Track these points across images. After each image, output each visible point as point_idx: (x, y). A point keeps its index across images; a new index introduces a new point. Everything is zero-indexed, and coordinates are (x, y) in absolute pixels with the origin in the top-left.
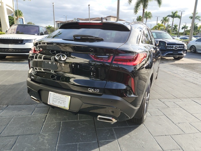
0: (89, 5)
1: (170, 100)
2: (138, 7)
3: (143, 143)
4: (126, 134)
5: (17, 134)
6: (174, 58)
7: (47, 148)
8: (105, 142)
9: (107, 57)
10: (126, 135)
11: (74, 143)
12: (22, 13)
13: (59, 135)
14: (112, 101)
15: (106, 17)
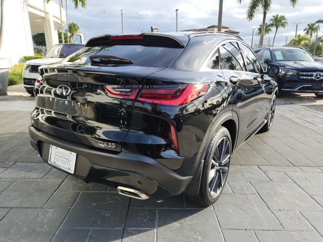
0: (177, 10)
1: (278, 168)
2: (255, 8)
3: (200, 239)
4: (175, 221)
5: (10, 206)
6: (315, 96)
7: (44, 230)
8: (136, 230)
9: (129, 90)
10: (175, 223)
11: (86, 228)
12: (78, 27)
13: (68, 213)
14: (135, 164)
15: (207, 27)
